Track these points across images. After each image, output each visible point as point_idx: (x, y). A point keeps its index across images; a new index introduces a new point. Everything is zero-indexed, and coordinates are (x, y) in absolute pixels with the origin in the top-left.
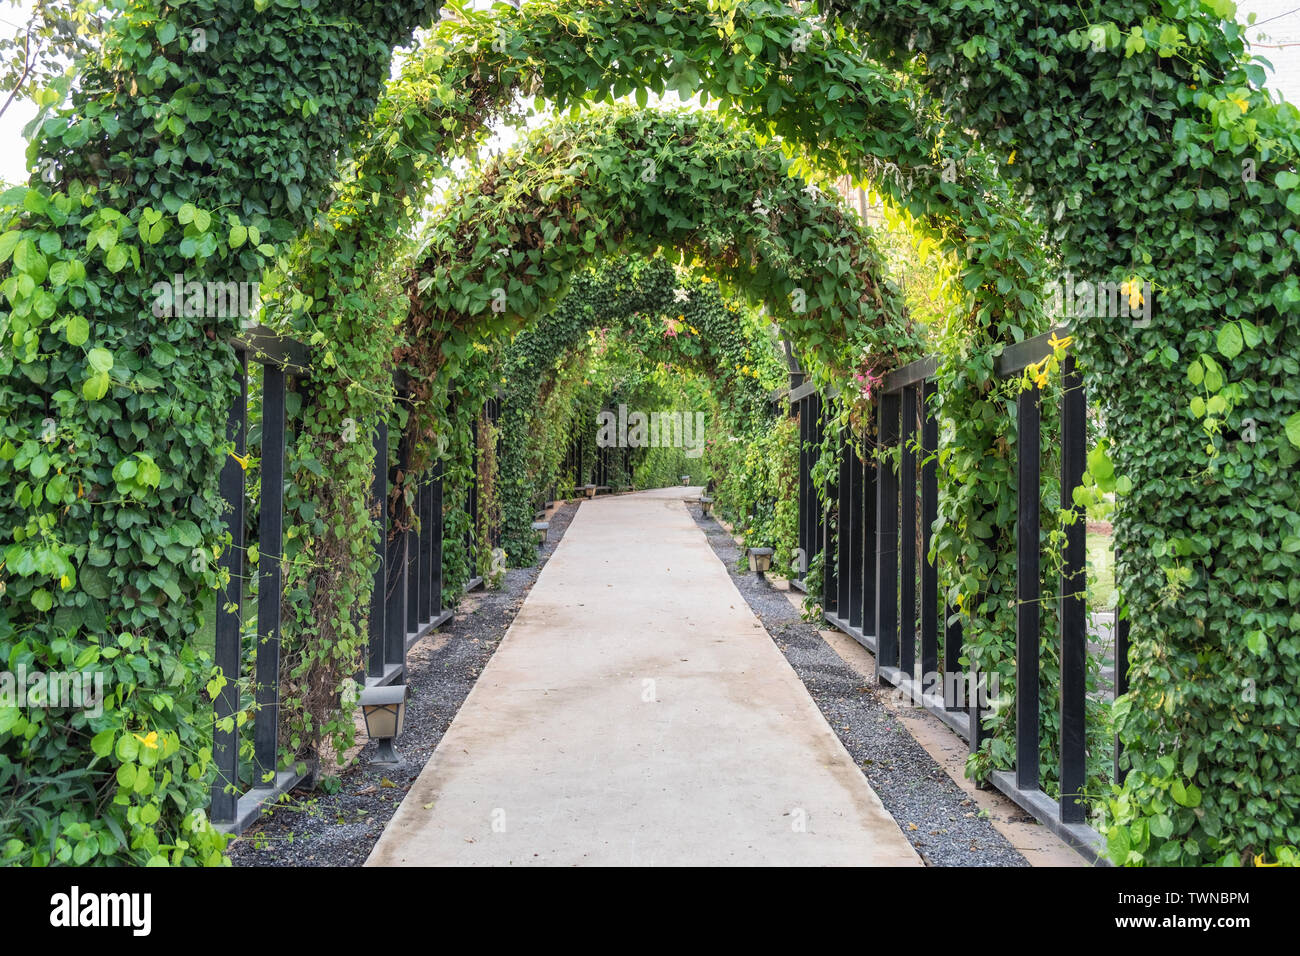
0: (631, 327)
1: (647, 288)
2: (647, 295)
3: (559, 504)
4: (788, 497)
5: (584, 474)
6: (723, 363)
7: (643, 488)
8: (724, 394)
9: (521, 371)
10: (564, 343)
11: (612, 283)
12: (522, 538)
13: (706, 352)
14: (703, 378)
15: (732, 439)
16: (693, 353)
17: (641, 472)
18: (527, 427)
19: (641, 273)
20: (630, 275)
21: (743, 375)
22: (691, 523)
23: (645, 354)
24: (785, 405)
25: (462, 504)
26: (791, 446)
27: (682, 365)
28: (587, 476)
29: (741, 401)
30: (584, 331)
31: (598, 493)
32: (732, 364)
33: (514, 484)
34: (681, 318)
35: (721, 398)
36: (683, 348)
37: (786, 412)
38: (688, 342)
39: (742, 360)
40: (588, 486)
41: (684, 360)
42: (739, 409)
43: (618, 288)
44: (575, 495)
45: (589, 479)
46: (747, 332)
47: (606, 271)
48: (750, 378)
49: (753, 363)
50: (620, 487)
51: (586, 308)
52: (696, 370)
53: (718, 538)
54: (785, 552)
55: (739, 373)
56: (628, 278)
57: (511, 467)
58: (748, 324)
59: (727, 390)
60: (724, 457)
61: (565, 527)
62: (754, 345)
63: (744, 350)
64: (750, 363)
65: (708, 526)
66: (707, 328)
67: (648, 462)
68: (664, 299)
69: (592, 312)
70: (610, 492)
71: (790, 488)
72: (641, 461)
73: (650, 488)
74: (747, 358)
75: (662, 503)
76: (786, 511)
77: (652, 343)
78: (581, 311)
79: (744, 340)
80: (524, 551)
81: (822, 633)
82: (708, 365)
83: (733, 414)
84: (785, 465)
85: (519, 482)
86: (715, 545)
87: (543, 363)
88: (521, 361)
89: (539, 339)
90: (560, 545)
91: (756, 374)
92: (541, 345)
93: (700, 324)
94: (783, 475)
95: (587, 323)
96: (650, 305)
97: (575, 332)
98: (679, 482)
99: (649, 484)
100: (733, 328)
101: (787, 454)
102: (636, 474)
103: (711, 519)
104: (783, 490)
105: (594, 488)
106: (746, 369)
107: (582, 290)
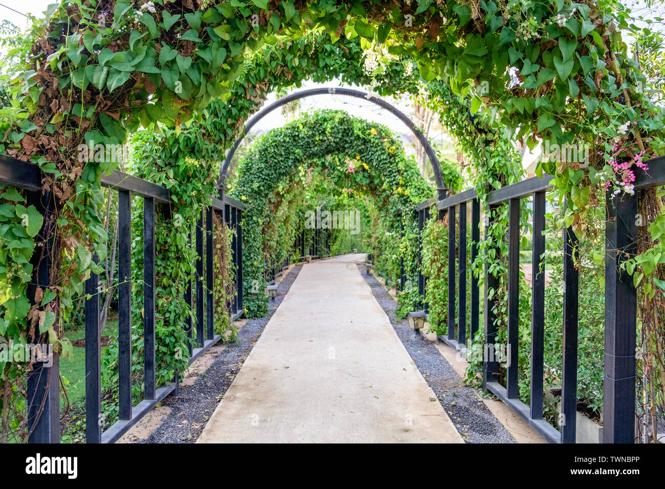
0: (327, 168)
1: (336, 138)
2: (336, 143)
3: (292, 266)
4: (438, 277)
5: (305, 250)
6: (385, 186)
7: (335, 255)
8: (383, 207)
9: (256, 192)
10: (284, 174)
11: (314, 135)
12: (258, 299)
13: (371, 182)
14: (370, 197)
15: (388, 234)
16: (364, 183)
17: (334, 248)
18: (261, 228)
19: (332, 128)
20: (325, 130)
21: (398, 194)
22: (360, 279)
23: (336, 183)
24: (433, 212)
25: (181, 295)
26: (440, 241)
27: (357, 190)
28: (307, 251)
29: (393, 211)
30: (296, 167)
31: (313, 259)
32: (391, 187)
33: (252, 265)
34: (358, 158)
35: (380, 209)
36: (358, 180)
37: (435, 217)
38: (360, 175)
39: (397, 184)
40: (307, 256)
41: (359, 187)
42: (391, 216)
43: (317, 138)
44: (300, 261)
45: (308, 252)
46: (401, 166)
47: (310, 128)
48: (403, 195)
49: (405, 186)
50: (324, 256)
51: (297, 151)
52: (366, 193)
53: (377, 289)
54: (435, 316)
55: (395, 192)
56: (324, 132)
57: (250, 254)
58: (402, 161)
59: (384, 205)
60: (379, 242)
61: (292, 282)
62: (405, 174)
63: (399, 177)
64: (402, 186)
65: (371, 280)
66: (374, 164)
67: (338, 243)
68: (347, 146)
69: (301, 154)
70: (319, 258)
71: (439, 270)
72: (334, 243)
73: (338, 255)
74: (401, 182)
75: (345, 265)
76: (436, 287)
77: (339, 177)
78: (294, 153)
79: (399, 171)
80: (259, 307)
81: (486, 402)
82: (373, 189)
83: (388, 219)
84: (435, 254)
85: (255, 263)
86: (377, 296)
87: (270, 187)
88: (255, 185)
89: (267, 172)
90: (286, 297)
91: (407, 192)
92: (268, 175)
93: (369, 162)
94: (433, 261)
95: (297, 161)
96: (338, 150)
97: (290, 167)
98: (352, 251)
99: (338, 253)
100: (391, 163)
101: (437, 247)
102: (332, 249)
103: (371, 275)
104: (434, 271)
105: (311, 257)
106: (400, 190)
107: (294, 140)
